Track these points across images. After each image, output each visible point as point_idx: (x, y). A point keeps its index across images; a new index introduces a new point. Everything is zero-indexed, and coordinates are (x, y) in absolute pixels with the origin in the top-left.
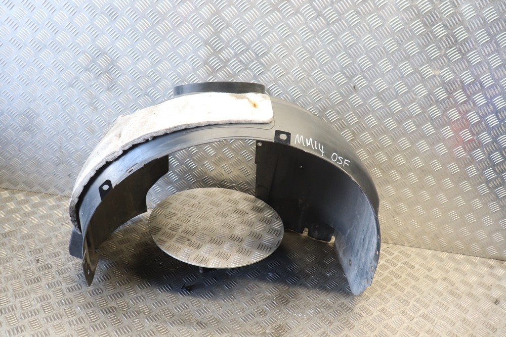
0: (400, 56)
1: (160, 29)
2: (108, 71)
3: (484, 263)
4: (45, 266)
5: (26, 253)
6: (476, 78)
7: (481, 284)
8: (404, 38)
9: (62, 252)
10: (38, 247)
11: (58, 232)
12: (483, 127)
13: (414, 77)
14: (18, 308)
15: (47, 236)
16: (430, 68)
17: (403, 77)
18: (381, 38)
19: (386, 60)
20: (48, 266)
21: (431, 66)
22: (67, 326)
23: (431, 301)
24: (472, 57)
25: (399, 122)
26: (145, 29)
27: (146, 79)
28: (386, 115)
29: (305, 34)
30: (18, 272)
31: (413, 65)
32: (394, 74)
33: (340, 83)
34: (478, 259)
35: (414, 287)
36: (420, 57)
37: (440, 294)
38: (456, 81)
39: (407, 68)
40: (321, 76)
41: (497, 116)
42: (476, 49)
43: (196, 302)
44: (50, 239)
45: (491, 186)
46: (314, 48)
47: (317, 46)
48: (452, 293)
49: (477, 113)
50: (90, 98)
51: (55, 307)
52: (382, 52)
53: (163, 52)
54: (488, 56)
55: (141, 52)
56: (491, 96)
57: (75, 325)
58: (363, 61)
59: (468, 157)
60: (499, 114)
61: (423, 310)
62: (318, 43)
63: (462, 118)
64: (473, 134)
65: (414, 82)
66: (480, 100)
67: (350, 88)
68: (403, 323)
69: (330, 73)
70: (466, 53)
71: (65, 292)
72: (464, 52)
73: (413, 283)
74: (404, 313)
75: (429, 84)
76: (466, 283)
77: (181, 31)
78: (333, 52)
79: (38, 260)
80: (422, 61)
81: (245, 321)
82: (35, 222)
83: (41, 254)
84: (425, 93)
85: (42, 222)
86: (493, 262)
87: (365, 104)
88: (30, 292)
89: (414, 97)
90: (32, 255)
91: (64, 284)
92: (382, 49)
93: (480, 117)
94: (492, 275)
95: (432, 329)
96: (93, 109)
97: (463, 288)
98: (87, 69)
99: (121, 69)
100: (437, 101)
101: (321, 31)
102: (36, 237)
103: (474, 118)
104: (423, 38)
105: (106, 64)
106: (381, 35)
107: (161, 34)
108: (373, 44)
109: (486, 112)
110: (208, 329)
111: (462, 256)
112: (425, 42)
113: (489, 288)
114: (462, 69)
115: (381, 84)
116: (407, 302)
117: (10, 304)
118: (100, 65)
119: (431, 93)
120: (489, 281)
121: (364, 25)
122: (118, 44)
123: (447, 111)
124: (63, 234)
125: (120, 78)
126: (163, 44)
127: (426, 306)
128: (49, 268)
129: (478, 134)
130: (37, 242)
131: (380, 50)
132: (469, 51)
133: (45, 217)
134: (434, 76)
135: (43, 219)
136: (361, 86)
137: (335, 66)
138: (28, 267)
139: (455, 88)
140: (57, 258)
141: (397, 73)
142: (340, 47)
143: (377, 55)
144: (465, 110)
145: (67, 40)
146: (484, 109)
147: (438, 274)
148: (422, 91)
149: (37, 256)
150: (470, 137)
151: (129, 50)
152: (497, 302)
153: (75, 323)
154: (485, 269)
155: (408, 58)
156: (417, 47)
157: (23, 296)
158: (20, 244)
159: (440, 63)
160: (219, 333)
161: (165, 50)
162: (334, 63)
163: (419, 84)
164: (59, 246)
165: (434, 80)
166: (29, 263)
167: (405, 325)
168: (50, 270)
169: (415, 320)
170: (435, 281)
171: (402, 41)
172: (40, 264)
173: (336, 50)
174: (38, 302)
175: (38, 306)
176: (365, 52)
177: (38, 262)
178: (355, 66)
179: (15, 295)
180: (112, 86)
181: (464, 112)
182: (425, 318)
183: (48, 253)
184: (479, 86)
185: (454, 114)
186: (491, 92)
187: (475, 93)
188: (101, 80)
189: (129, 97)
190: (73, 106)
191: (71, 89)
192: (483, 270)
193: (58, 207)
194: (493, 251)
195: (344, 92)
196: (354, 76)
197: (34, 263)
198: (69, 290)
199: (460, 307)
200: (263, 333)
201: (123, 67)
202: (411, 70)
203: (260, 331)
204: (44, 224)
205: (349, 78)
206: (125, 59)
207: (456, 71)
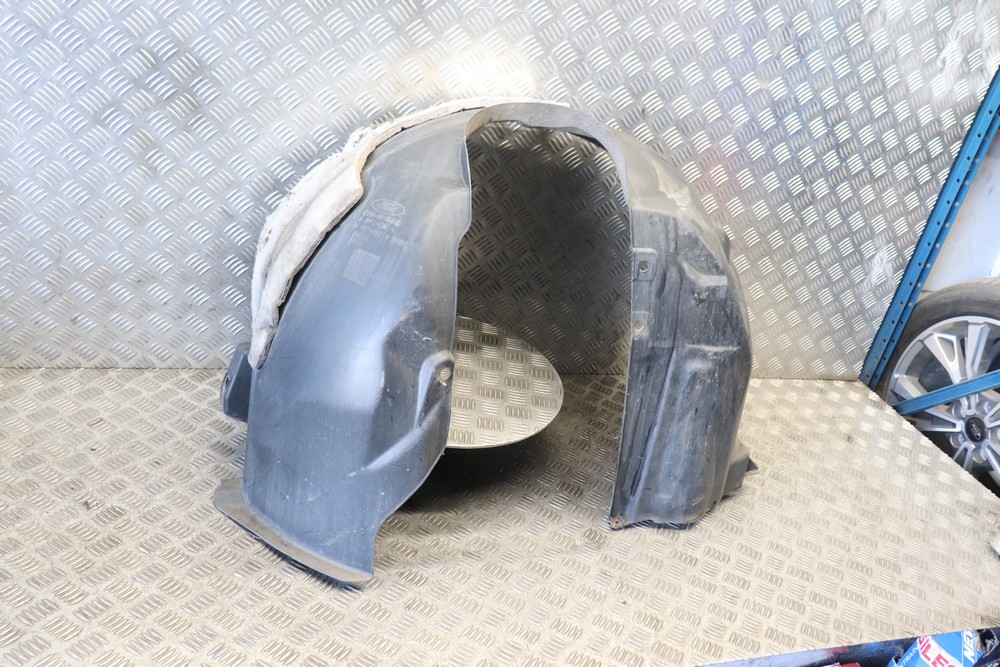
0: (716, 58)
2: (187, 89)
3: (811, 388)
4: (109, 512)
5: (49, 494)
6: (816, 93)
7: (822, 418)
8: (724, 29)
9: (127, 479)
10: (68, 479)
11: (91, 442)
12: (819, 171)
13: (733, 94)
14: (114, 602)
15: (72, 454)
16: (756, 78)
17: (717, 93)
18: (691, 28)
19: (694, 66)
20: (115, 511)
21: (758, 75)
22: (238, 612)
23: (772, 453)
24: (814, 61)
25: (705, 169)
27: (271, 105)
28: (686, 157)
29: (575, 19)
30: (59, 535)
31: (733, 73)
32: (704, 89)
33: (622, 105)
34: (801, 381)
36: (743, 60)
37: (779, 441)
38: (790, 99)
39: (722, 79)
40: (592, 93)
41: (838, 153)
42: (820, 47)
43: (438, 521)
44: (79, 459)
45: (823, 263)
46: (587, 43)
47: (592, 41)
48: (794, 437)
49: (814, 149)
50: (141, 147)
51: (186, 582)
52: (691, 51)
53: (313, 49)
54: (834, 59)
55: (267, 48)
56: (832, 123)
57: (252, 606)
58: (662, 67)
59: (797, 219)
60: (841, 150)
62: (595, 35)
63: (793, 158)
64: (805, 183)
65: (731, 102)
66: (818, 128)
67: (637, 113)
69: (607, 86)
70: (807, 54)
71: (188, 553)
72: (803, 53)
75: (753, 104)
76: (804, 420)
78: (617, 52)
79: (86, 504)
80: (746, 67)
82: (26, 429)
83: (83, 491)
84: (745, 119)
85: (41, 426)
86: (820, 384)
87: (656, 139)
88: (115, 567)
89: (730, 125)
90: (64, 495)
91: (174, 539)
92: (691, 47)
93: (817, 156)
94: (829, 402)
96: (146, 172)
97: (802, 428)
98: (141, 85)
99: (218, 83)
100: (761, 132)
101: (601, 13)
102: (49, 459)
103: (807, 157)
104: (751, 30)
105: (186, 73)
106: (691, 23)
107: (313, 13)
108: (679, 39)
109: (825, 147)
112: (753, 35)
113: (832, 421)
114: (799, 79)
115: (683, 106)
117: (92, 597)
118: (172, 74)
119: (753, 119)
120: (829, 412)
121: (669, 6)
122: (217, 32)
123: (773, 147)
124: (105, 444)
125: (213, 103)
126: (314, 33)
128: (120, 514)
129: (812, 182)
130: (56, 468)
131: (689, 48)
132: (810, 51)
133: (40, 416)
134: (760, 91)
135: (40, 421)
136: (654, 109)
137: (617, 75)
138: (72, 522)
139: (787, 110)
140: (123, 492)
141: (708, 87)
142: (628, 41)
143: (682, 57)
144: (797, 145)
145: (101, 21)
146: (822, 143)
148: (740, 115)
149: (78, 495)
150: (800, 188)
151: (243, 44)
152: (849, 439)
153: (250, 603)
154: (817, 396)
155: (725, 61)
156: (741, 44)
157: (106, 577)
158: (21, 479)
159: (770, 70)
160: (510, 562)
161: (317, 46)
162: (615, 70)
163: (737, 105)
164: (113, 468)
165: (760, 97)
166: (69, 512)
168: (125, 517)
170: (763, 423)
171: (721, 34)
172: (95, 512)
173: (621, 48)
174: (147, 581)
175: (153, 589)
176: (665, 51)
177: (89, 508)
178: (647, 76)
179: (88, 579)
180: (196, 121)
181: (795, 148)
182: (777, 479)
183: (99, 487)
184: (819, 106)
185: (782, 153)
186: (834, 116)
187: (812, 118)
188: (172, 108)
189: (230, 142)
190: (99, 167)
191: (99, 131)
192: (815, 397)
193: (56, 390)
194: (819, 367)
195: (627, 121)
196: (644, 92)
197: (82, 511)
198: (194, 547)
199: (812, 455)
200: (573, 546)
201: (225, 80)
202: (728, 82)
203: (567, 545)
204: (49, 430)
205: (636, 96)
206: (232, 63)
207: (790, 83)
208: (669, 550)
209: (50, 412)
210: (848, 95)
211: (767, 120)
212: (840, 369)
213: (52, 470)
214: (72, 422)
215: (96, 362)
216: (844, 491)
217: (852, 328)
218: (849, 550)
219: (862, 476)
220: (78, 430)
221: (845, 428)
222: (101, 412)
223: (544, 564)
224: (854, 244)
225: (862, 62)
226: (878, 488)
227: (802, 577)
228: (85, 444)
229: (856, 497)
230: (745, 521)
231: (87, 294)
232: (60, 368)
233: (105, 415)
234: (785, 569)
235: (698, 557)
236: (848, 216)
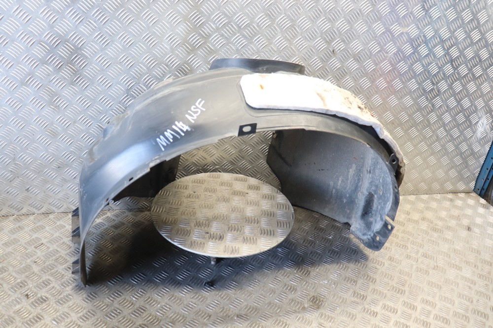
0: (374, 17)
1: (134, 8)
2: (70, 62)
3: (445, 198)
4: (39, 300)
5: (7, 291)
6: (436, 31)
7: (452, 217)
9: (51, 279)
10: (19, 281)
11: (35, 257)
12: (441, 76)
13: (386, 37)
15: (24, 265)
16: (399, 26)
17: (376, 37)
19: (361, 22)
20: (42, 299)
21: (400, 24)
23: (423, 240)
24: (433, 13)
25: (373, 81)
26: (114, 8)
27: (117, 66)
28: (361, 75)
30: (8, 316)
31: (385, 25)
32: (368, 35)
33: (321, 48)
34: (439, 195)
35: (404, 232)
36: (390, 16)
37: (427, 233)
38: (420, 36)
39: (379, 28)
40: (302, 44)
41: (452, 65)
42: (437, 5)
43: (224, 296)
44: (28, 268)
45: (447, 129)
46: (296, 15)
47: (299, 13)
48: (435, 230)
49: (437, 64)
50: (49, 95)
52: (358, 14)
53: (137, 33)
54: (446, 11)
55: (111, 35)
56: (447, 48)
58: (341, 24)
59: (430, 105)
60: (454, 63)
61: (421, 251)
62: (300, 10)
63: (425, 70)
64: (433, 84)
65: (385, 41)
66: (439, 51)
67: (329, 52)
68: (412, 266)
69: (310, 39)
70: (429, 9)
71: (79, 323)
72: (427, 9)
73: (402, 228)
74: (408, 257)
75: (398, 41)
76: (441, 219)
77: (157, 7)
78: (314, 18)
79: (27, 295)
80: (392, 20)
81: (281, 302)
83: (26, 287)
84: (394, 50)
85: (10, 249)
86: (450, 196)
87: (343, 66)
89: (386, 55)
90: (16, 291)
91: (73, 315)
92: (359, 12)
93: (439, 68)
94: (455, 207)
95: (436, 265)
96: (54, 109)
97: (440, 223)
98: (43, 62)
99: (87, 57)
100: (404, 57)
102: (11, 269)
103: (434, 69)
105: (68, 53)
107: (134, 12)
108: (351, 7)
109: (444, 62)
110: (252, 319)
111: (427, 196)
112: (395, 1)
113: (458, 218)
114: (425, 25)
115: (357, 46)
116: (406, 246)
118: (60, 55)
119: (399, 50)
120: (456, 212)
122: (82, 29)
123: (412, 65)
124: (42, 258)
125: (85, 68)
126: (136, 24)
127: (421, 246)
128: (45, 301)
129: (437, 83)
130: (14, 274)
131: (357, 12)
132: (431, 7)
133: (10, 243)
134: (402, 33)
135: (9, 247)
136: (340, 49)
137: (316, 31)
138: (18, 307)
139: (419, 43)
140: (48, 287)
141: (371, 34)
142: (321, 12)
143: (354, 17)
144: (427, 63)
145: (16, 29)
146: (442, 60)
147: (416, 216)
148: (392, 49)
149: (23, 290)
150: (430, 87)
151: (97, 34)
152: (469, 229)
154: (448, 203)
155: (380, 18)
156: (388, 7)
159: (407, 20)
160: (265, 321)
161: (139, 31)
162: (314, 29)
163: (389, 43)
164: (45, 272)
165: (402, 37)
166: (17, 301)
167: (414, 267)
168: (47, 302)
169: (419, 261)
170: (417, 222)
172: (32, 300)
173: (316, 16)
176: (343, 15)
177: (28, 298)
178: (334, 31)
180: (77, 79)
181: (426, 64)
182: (426, 257)
183: (35, 284)
184: (438, 39)
185: (418, 68)
186: (448, 44)
187: (435, 46)
188: (63, 73)
189: (97, 89)
190: (28, 109)
191: (24, 88)
192: (447, 204)
193: (21, 228)
194: (449, 186)
195: (324, 57)
196: (333, 40)
197: (24, 300)
198: (83, 320)
199: (446, 240)
200: (303, 308)
201: (90, 55)
202: (383, 30)
203: (299, 308)
204: (13, 251)
205: (329, 43)
206: (92, 45)
207: (420, 27)
208: (360, 307)
209: (15, 241)
210: (456, 31)
211: (408, 50)
212: (462, 186)
213: (11, 276)
214: (26, 246)
215: (43, 210)
216: (467, 262)
217: (467, 163)
218: (472, 302)
219: (478, 252)
220: (29, 250)
221: (466, 222)
222: (43, 239)
223: (285, 321)
224: (465, 116)
225: (464, 10)
226: (489, 260)
227: (443, 322)
228: (31, 259)
229: (475, 266)
230: (407, 286)
231: (32, 175)
232: (24, 215)
233: (44, 241)
234: (432, 316)
235: (378, 311)
236: (461, 100)
